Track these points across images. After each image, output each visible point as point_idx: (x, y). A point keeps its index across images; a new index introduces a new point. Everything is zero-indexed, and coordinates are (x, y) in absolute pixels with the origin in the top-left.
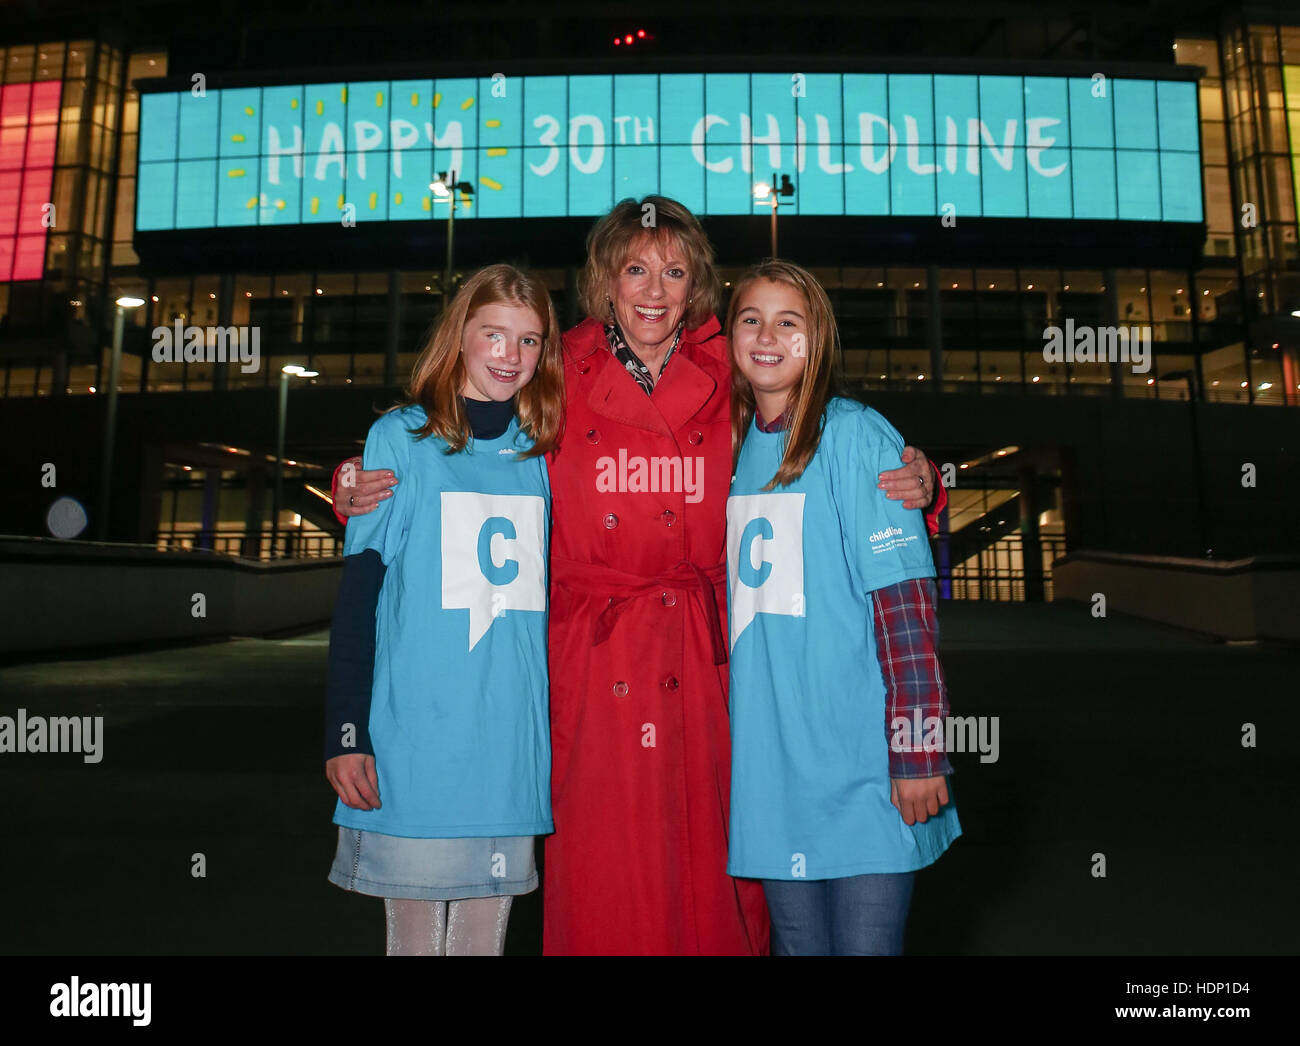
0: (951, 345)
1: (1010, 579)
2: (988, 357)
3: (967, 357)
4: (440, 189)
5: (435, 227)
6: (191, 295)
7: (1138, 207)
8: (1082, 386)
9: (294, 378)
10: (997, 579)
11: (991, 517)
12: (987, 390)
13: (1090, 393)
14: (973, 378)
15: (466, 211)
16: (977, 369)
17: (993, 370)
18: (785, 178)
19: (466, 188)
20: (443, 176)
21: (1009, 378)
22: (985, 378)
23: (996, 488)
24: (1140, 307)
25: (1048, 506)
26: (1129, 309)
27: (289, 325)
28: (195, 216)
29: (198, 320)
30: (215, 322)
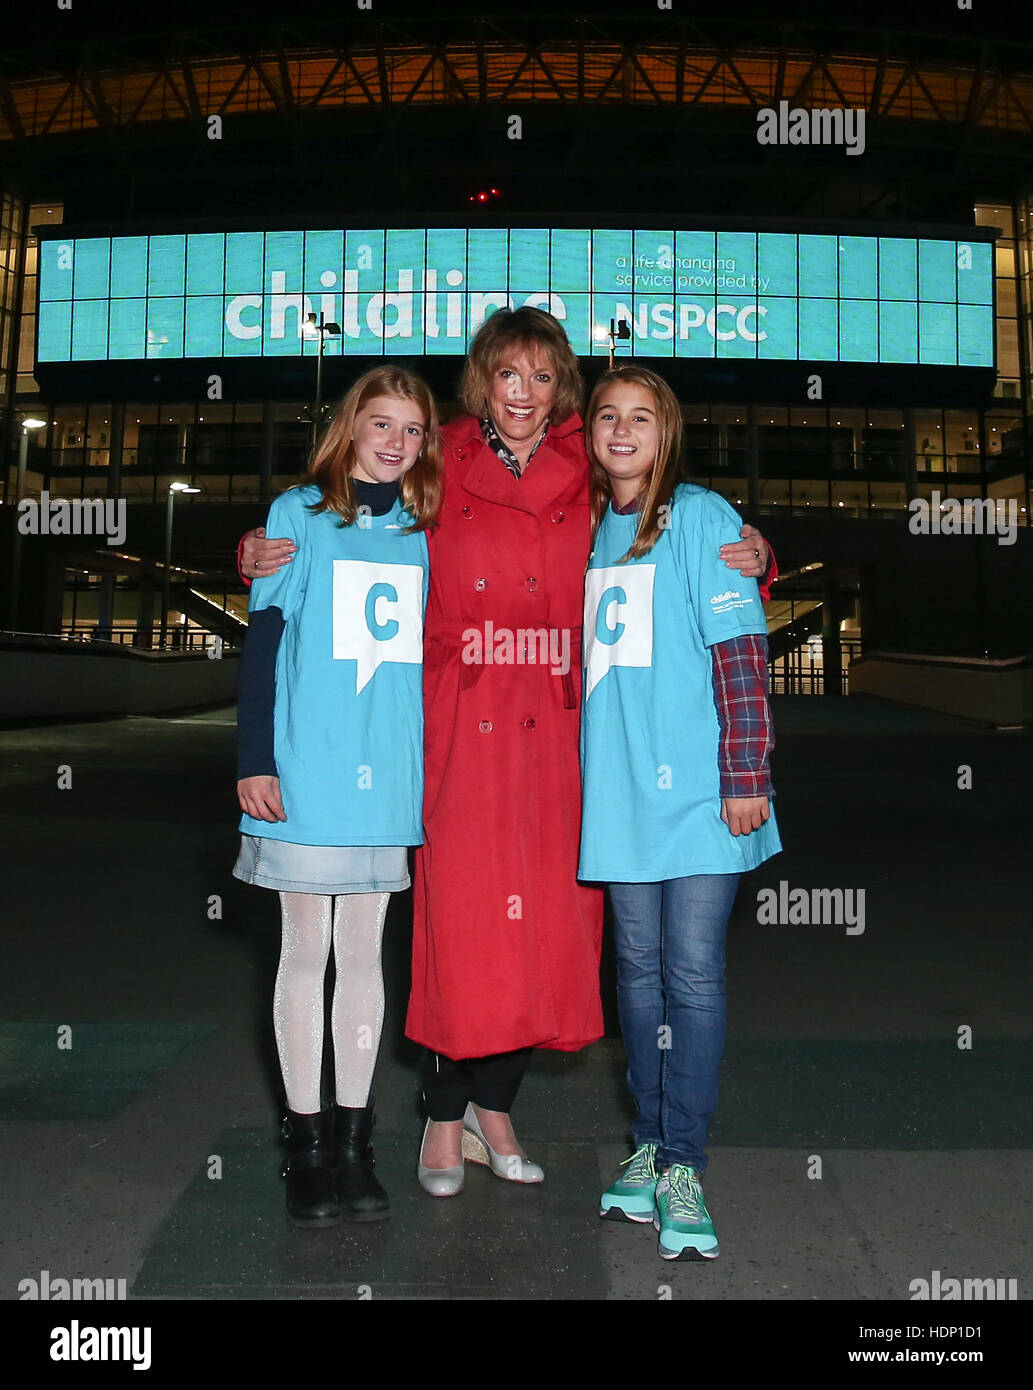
0: (769, 473)
1: (812, 676)
2: (799, 485)
3: (781, 485)
4: (310, 329)
5: (304, 363)
6: (87, 422)
7: (937, 352)
8: (883, 510)
9: (179, 494)
10: (800, 676)
11: (797, 625)
12: (797, 514)
13: (888, 516)
14: (786, 503)
15: (333, 350)
16: (789, 495)
17: (804, 496)
18: (622, 323)
19: (334, 329)
20: (312, 316)
21: (815, 504)
22: (796, 503)
23: (803, 599)
24: (936, 443)
25: (849, 615)
26: (926, 444)
27: (175, 448)
28: (90, 348)
29: (93, 443)
30: (108, 445)
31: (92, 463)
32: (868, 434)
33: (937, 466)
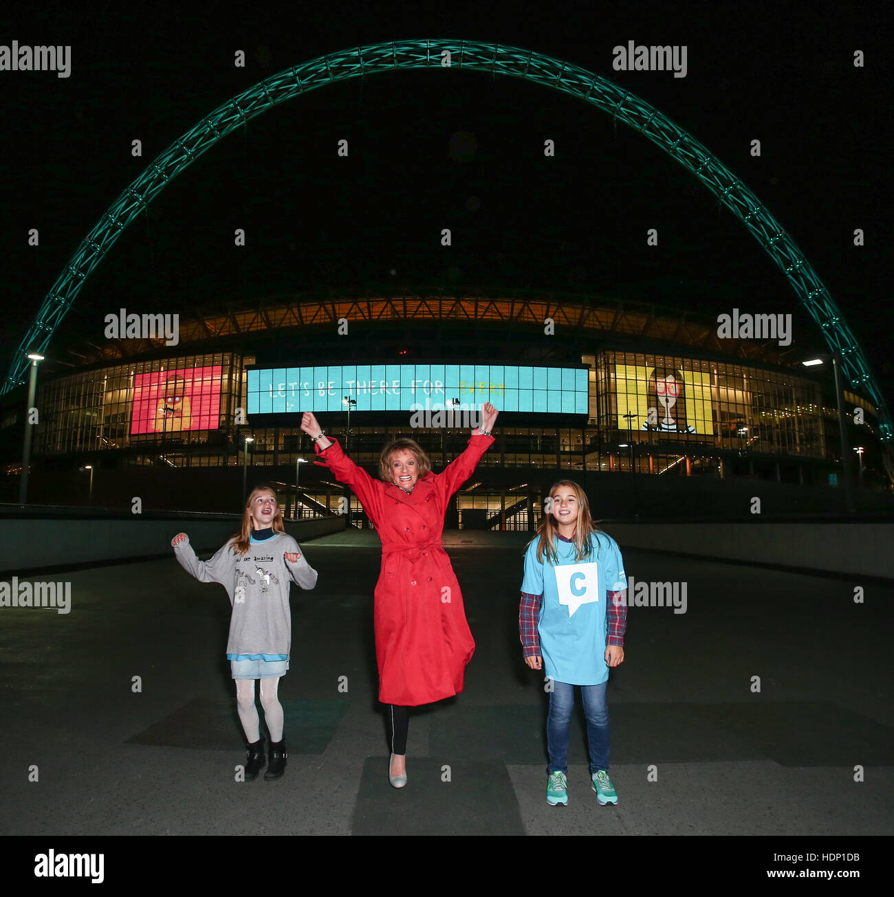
0: (507, 452)
1: (524, 524)
2: (519, 456)
3: (511, 456)
4: (345, 402)
5: (343, 414)
6: (266, 434)
7: (568, 409)
8: (548, 465)
9: (301, 463)
10: (520, 524)
11: (518, 504)
12: (518, 466)
13: (550, 467)
14: (514, 462)
15: (353, 409)
16: (515, 459)
17: (520, 460)
18: (457, 399)
19: (354, 402)
20: (346, 398)
21: (524, 462)
22: (518, 462)
23: (519, 496)
24: (567, 441)
25: (536, 501)
26: (563, 441)
27: (297, 444)
28: (266, 410)
29: (268, 442)
30: (273, 443)
31: (268, 449)
32: (543, 437)
33: (567, 449)
